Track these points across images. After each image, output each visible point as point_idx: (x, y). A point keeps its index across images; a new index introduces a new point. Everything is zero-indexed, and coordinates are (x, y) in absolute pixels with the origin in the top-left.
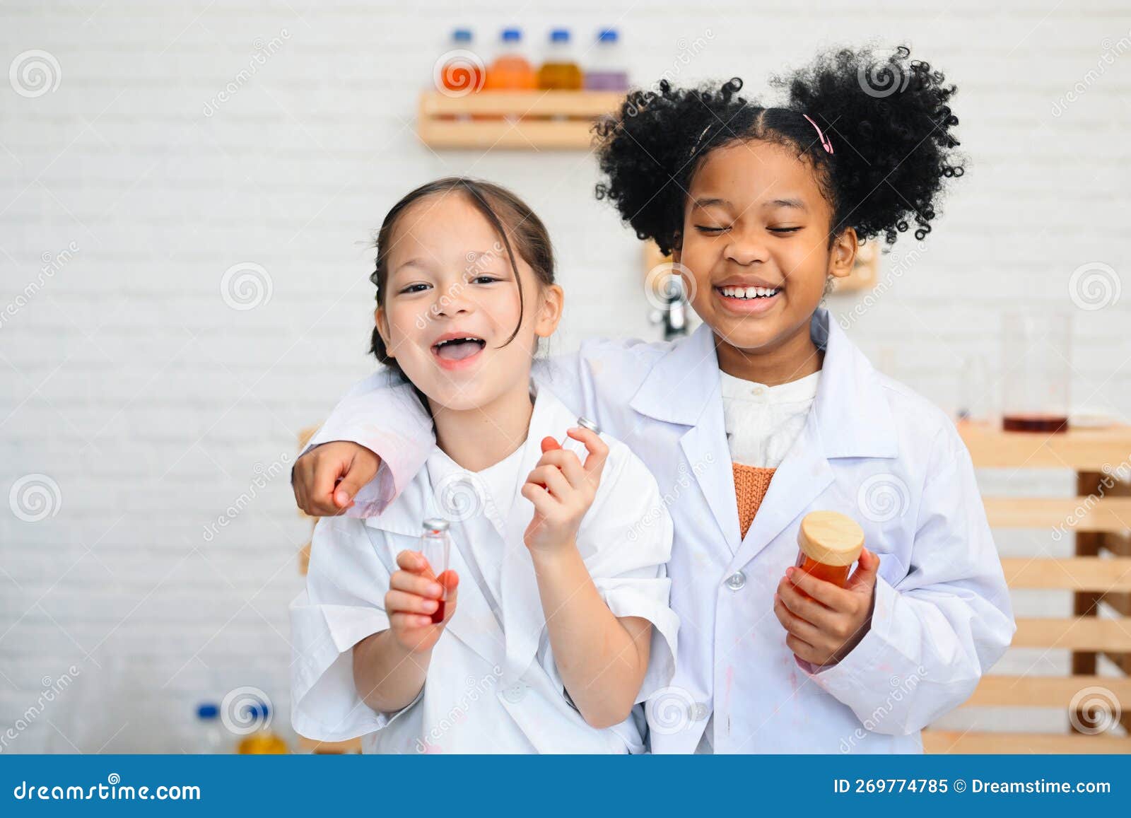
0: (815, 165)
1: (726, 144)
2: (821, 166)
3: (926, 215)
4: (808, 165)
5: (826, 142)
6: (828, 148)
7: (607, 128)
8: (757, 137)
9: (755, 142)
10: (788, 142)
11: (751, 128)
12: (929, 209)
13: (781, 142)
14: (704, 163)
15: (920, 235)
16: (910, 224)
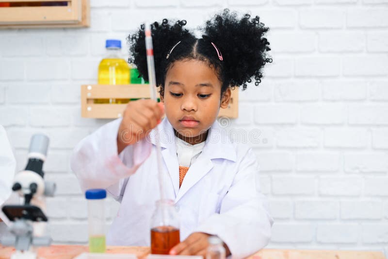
0: (216, 68)
1: (182, 59)
2: (218, 68)
3: (259, 77)
4: (213, 69)
5: (220, 55)
6: (221, 58)
7: (132, 39)
8: (194, 58)
9: (193, 60)
10: (206, 60)
11: (191, 54)
12: (260, 74)
13: (203, 60)
14: (173, 66)
15: (257, 84)
16: (252, 80)
